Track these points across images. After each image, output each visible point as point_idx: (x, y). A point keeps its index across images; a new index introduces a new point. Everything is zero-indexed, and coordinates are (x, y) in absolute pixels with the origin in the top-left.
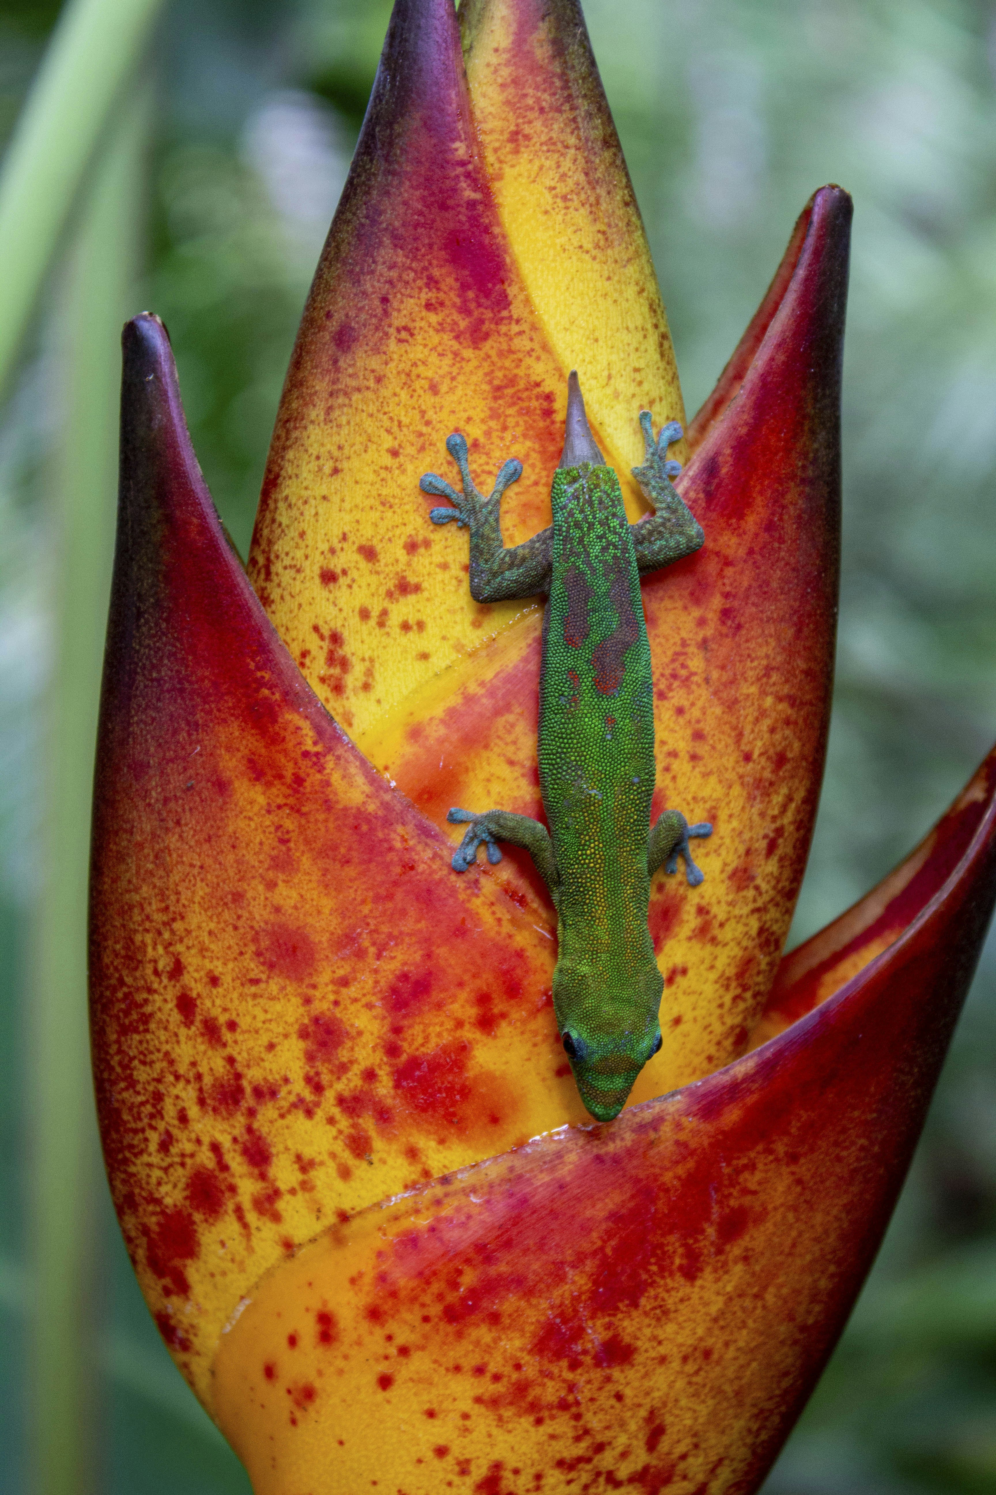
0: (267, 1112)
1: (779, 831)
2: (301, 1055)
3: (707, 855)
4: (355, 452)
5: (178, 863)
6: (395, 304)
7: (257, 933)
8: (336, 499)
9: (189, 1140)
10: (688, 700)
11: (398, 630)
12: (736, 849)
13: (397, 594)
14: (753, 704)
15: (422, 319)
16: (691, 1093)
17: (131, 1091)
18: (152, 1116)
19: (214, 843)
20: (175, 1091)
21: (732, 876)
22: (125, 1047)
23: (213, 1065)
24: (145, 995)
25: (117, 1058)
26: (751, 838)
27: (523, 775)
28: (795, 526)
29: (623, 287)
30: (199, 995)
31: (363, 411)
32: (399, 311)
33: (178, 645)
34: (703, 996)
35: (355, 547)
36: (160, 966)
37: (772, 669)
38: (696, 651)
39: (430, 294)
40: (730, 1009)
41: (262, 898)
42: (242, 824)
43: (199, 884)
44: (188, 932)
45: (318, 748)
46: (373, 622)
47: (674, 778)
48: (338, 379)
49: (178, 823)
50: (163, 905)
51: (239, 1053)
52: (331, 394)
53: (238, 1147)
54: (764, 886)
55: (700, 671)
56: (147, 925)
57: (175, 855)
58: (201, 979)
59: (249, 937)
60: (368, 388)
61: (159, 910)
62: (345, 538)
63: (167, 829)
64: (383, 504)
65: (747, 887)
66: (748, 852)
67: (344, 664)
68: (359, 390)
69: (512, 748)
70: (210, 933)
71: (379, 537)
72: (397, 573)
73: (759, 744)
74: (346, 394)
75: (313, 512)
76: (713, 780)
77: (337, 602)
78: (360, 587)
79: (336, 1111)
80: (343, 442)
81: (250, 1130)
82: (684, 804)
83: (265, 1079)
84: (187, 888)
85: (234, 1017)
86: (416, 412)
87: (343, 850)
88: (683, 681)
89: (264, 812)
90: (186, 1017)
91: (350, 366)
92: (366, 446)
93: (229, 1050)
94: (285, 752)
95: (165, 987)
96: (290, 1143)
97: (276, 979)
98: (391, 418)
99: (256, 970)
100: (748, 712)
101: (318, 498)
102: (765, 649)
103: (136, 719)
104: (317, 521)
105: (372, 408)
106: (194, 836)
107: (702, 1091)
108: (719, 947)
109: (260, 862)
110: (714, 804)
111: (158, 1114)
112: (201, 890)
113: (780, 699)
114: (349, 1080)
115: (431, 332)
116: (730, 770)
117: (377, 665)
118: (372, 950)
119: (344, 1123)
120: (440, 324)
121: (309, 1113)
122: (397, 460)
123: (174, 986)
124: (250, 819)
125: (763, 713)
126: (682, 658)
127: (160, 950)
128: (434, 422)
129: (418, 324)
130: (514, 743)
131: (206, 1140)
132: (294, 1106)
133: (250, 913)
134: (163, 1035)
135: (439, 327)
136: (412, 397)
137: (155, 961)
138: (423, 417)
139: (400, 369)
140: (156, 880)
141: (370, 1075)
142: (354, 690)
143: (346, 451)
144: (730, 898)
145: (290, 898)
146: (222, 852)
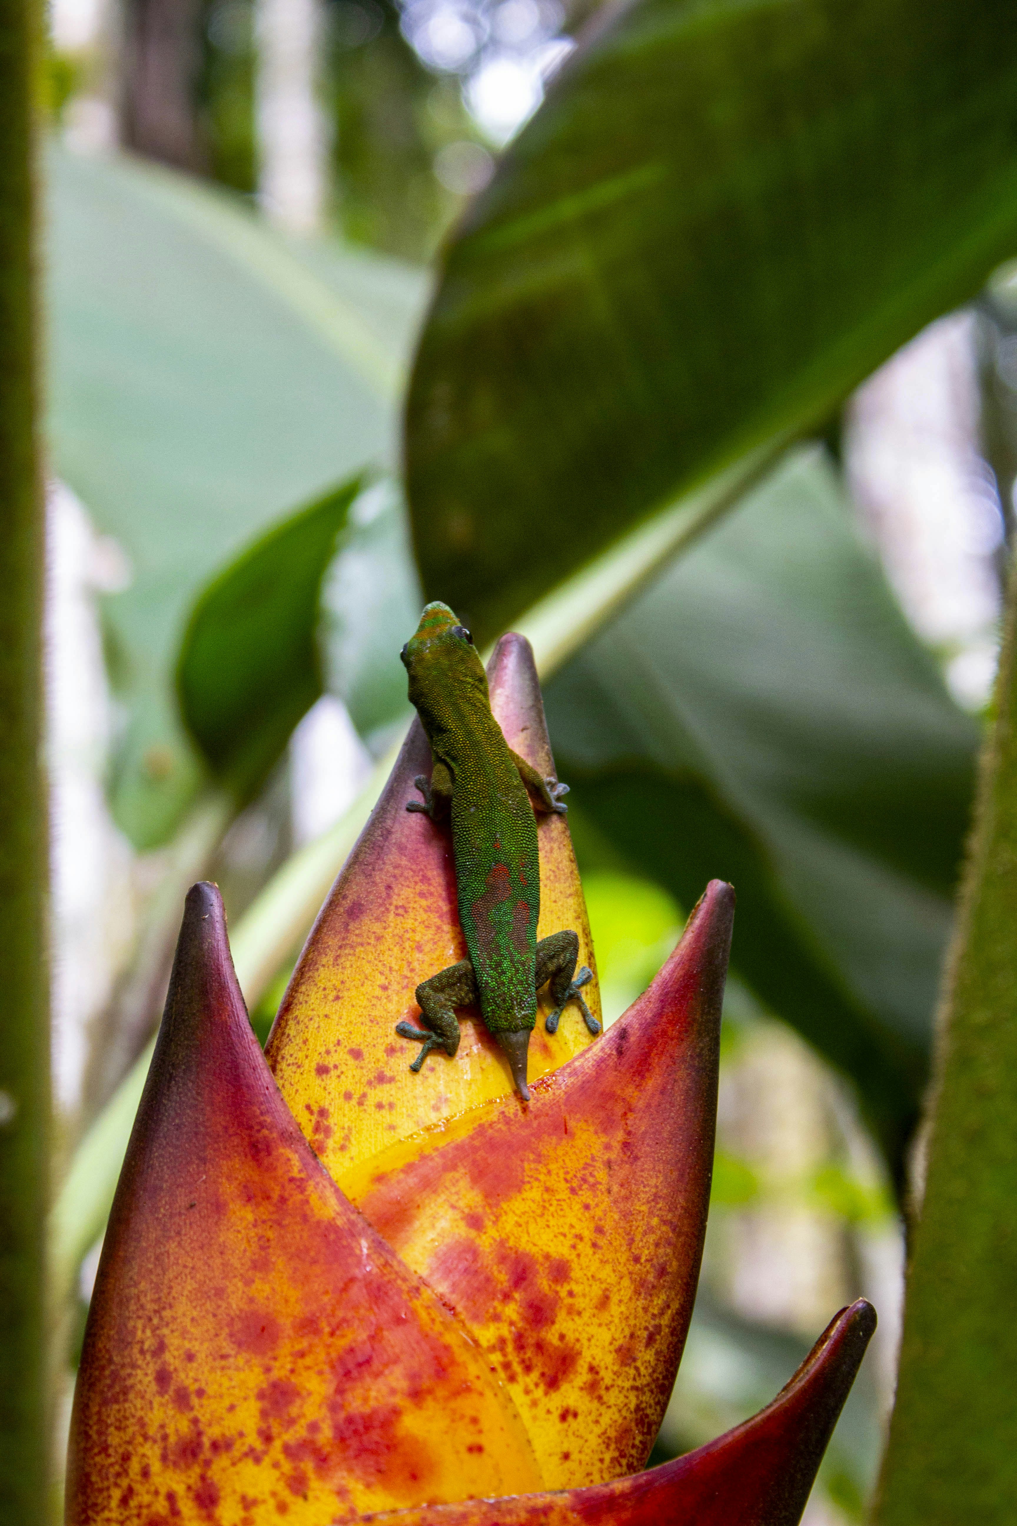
0: (222, 1462)
1: (658, 1327)
2: (257, 1414)
3: (600, 1325)
4: (354, 986)
5: (174, 1264)
6: (396, 891)
7: (232, 1319)
8: (335, 1017)
9: (148, 1492)
10: (593, 1201)
11: (373, 1108)
12: (623, 1329)
13: (375, 1083)
14: (643, 1219)
15: (415, 902)
16: (577, 1495)
17: (103, 1455)
18: (118, 1475)
19: (205, 1250)
20: (141, 1450)
21: (619, 1350)
22: (104, 1418)
23: (179, 1426)
24: (129, 1371)
25: (95, 1428)
26: (635, 1325)
27: (462, 1219)
28: (682, 1097)
29: (565, 910)
30: (176, 1370)
31: (363, 958)
32: (399, 895)
33: (200, 1099)
34: (587, 1444)
35: (346, 1050)
36: (146, 1346)
37: (660, 1197)
38: (602, 1166)
39: (423, 887)
40: (609, 1467)
41: (240, 1292)
42: (231, 1236)
43: (189, 1280)
44: (174, 1319)
45: (303, 1175)
46: (354, 1102)
47: (579, 1255)
48: (347, 937)
49: (178, 1233)
50: (157, 1296)
51: (204, 1415)
52: (340, 947)
53: (191, 1495)
54: (643, 1370)
55: (604, 1182)
56: (140, 1313)
57: (172, 1258)
58: (179, 1356)
59: (224, 1322)
60: (369, 944)
61: (153, 1301)
62: (339, 1043)
63: (170, 1238)
64: (372, 1021)
65: (629, 1365)
66: (632, 1336)
67: (328, 1131)
68: (362, 945)
69: (455, 1197)
70: (193, 1319)
71: (366, 1043)
72: (377, 1069)
73: (646, 1252)
74: (352, 947)
75: (316, 1025)
76: (608, 1268)
77: (327, 1087)
78: (347, 1077)
79: (281, 1457)
80: (345, 979)
81: (203, 1478)
82: (585, 1278)
83: (223, 1435)
84: (179, 1284)
85: (203, 1385)
86: (404, 962)
87: (312, 1254)
88: (590, 1186)
89: (250, 1226)
90: (162, 1387)
91: (357, 929)
92: (364, 982)
93: (195, 1413)
94: (275, 1179)
95: (148, 1364)
96: (238, 1487)
97: (244, 1354)
98: (384, 965)
99: (228, 1348)
100: (640, 1226)
101: (321, 1016)
102: (654, 1180)
103: (156, 1154)
104: (318, 1032)
105: (371, 957)
106: (190, 1244)
107: (586, 1495)
108: (604, 1407)
109: (242, 1264)
110: (608, 1286)
111: (124, 1472)
112: (190, 1285)
113: (664, 1222)
114: (296, 1432)
115: (421, 910)
116: (622, 1265)
117: (354, 1132)
118: (327, 1330)
119: (287, 1467)
120: (429, 907)
121: (258, 1460)
122: (386, 993)
123: (156, 1363)
124: (239, 1232)
125: (650, 1230)
126: (591, 1169)
127: (148, 1333)
128: (417, 970)
129: (411, 905)
130: (457, 1193)
131: (163, 1491)
132: (246, 1455)
133: (228, 1303)
134: (139, 1403)
135: (427, 909)
136: (402, 952)
137: (142, 1342)
138: (409, 966)
139: (395, 933)
140: (153, 1277)
141: (314, 1427)
142: (334, 1150)
143: (347, 985)
144: (616, 1368)
145: (263, 1291)
146: (212, 1257)
